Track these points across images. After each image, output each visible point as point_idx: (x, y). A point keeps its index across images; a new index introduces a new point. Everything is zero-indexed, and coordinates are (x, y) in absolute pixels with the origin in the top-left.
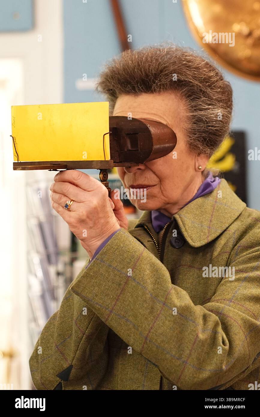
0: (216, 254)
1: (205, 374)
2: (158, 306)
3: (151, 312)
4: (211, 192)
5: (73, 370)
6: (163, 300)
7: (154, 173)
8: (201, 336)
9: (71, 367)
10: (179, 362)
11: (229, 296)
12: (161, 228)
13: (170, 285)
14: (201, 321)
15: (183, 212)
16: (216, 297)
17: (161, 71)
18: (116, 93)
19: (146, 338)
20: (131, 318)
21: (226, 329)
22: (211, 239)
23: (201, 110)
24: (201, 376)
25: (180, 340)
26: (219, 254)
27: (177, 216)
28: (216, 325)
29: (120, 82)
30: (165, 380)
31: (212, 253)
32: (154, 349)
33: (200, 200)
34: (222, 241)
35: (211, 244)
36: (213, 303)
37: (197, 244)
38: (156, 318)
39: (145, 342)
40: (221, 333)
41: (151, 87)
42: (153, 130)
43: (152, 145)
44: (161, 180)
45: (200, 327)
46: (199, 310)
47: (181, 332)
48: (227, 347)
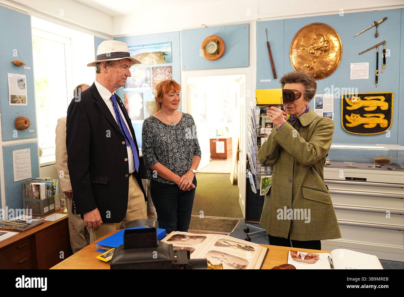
0: (310, 128)
1: (309, 160)
2: (296, 142)
3: (294, 144)
4: (308, 111)
5: (270, 156)
6: (298, 140)
7: (294, 104)
8: (308, 150)
9: (270, 155)
10: (302, 157)
11: (315, 140)
12: (294, 121)
13: (300, 137)
14: (308, 146)
15: (301, 117)
16: (311, 140)
17: (299, 77)
18: (285, 83)
19: (293, 151)
20: (289, 145)
21: (315, 149)
22: (308, 124)
23: (309, 88)
24: (308, 161)
25: (302, 151)
26: (311, 128)
27: (299, 118)
28: (312, 147)
29: (287, 80)
30: (295, 159)
31: (309, 128)
32: (295, 154)
33: (305, 114)
34: (312, 125)
35: (309, 125)
36: (311, 142)
37: (305, 125)
38: (296, 145)
39: (293, 152)
40: (314, 150)
41: (295, 82)
42: (295, 93)
43: (295, 97)
44: (296, 106)
45: (308, 148)
46: (307, 143)
47: (302, 149)
48: (315, 154)
